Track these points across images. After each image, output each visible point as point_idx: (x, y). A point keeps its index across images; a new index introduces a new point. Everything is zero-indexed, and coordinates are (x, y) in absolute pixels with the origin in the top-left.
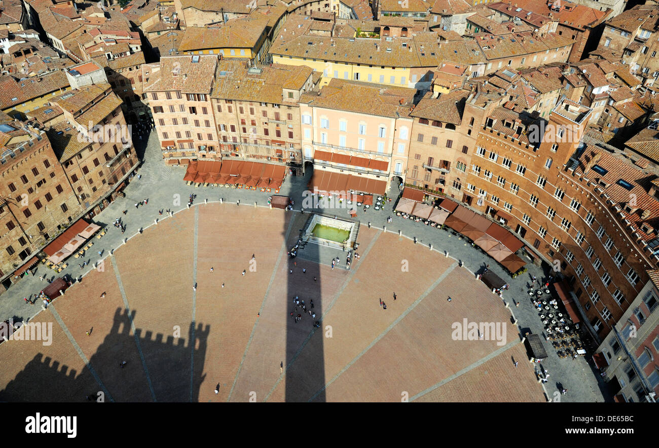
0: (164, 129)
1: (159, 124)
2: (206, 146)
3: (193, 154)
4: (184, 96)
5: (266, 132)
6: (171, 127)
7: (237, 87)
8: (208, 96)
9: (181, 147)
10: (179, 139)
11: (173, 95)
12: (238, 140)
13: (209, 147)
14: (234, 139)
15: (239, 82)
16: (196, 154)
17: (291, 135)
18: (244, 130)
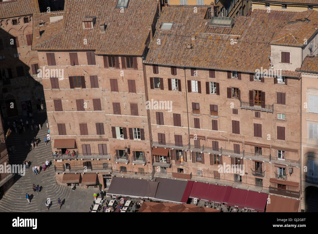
0: (62, 117)
1: (53, 107)
2: (129, 150)
3: (105, 166)
4: (100, 60)
5: (236, 127)
6: (72, 115)
7: (189, 47)
8: (140, 61)
9: (85, 152)
10: (85, 137)
11: (82, 57)
12: (185, 142)
13: (134, 152)
14: (178, 139)
15: (193, 39)
16: (109, 166)
17: (281, 133)
18: (197, 124)
